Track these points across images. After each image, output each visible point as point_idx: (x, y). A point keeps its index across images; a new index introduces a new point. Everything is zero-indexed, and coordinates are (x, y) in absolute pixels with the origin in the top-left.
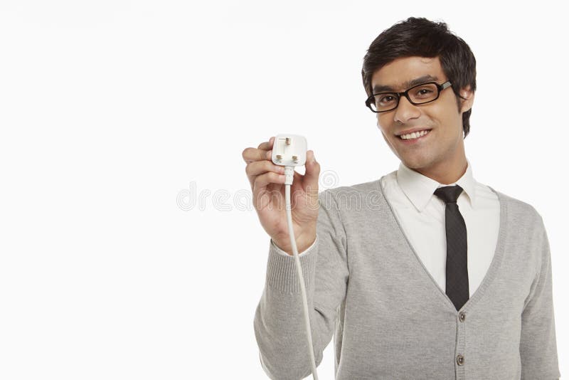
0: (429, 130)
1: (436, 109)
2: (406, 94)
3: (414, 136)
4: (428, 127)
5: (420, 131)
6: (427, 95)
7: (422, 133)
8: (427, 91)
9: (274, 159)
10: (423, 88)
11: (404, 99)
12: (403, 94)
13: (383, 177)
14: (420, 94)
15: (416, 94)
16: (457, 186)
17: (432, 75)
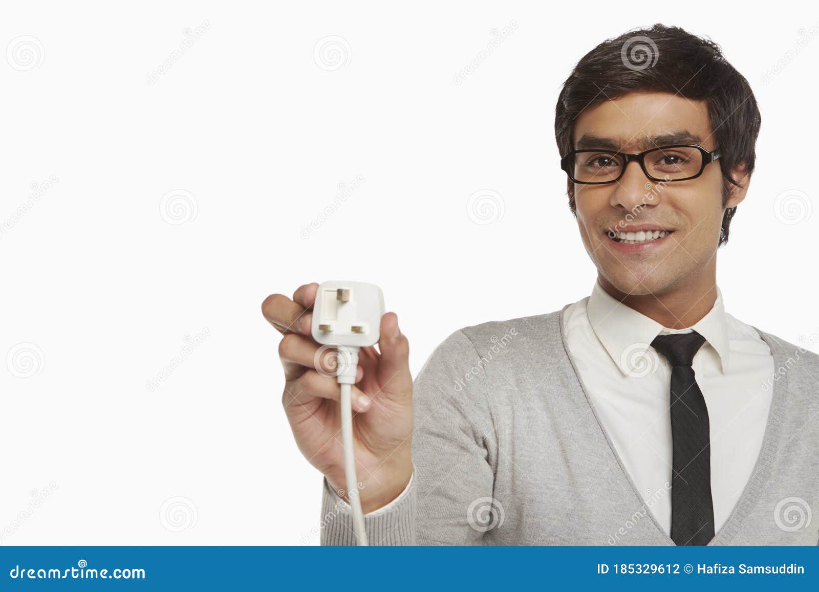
0: (670, 232)
1: (688, 195)
2: (640, 159)
3: (641, 236)
4: (669, 226)
5: (653, 231)
6: (677, 166)
7: (656, 235)
8: (676, 159)
9: (316, 333)
10: (672, 153)
11: (635, 166)
12: (633, 158)
13: (567, 307)
14: (663, 162)
15: (657, 162)
16: (695, 333)
17: (692, 133)
